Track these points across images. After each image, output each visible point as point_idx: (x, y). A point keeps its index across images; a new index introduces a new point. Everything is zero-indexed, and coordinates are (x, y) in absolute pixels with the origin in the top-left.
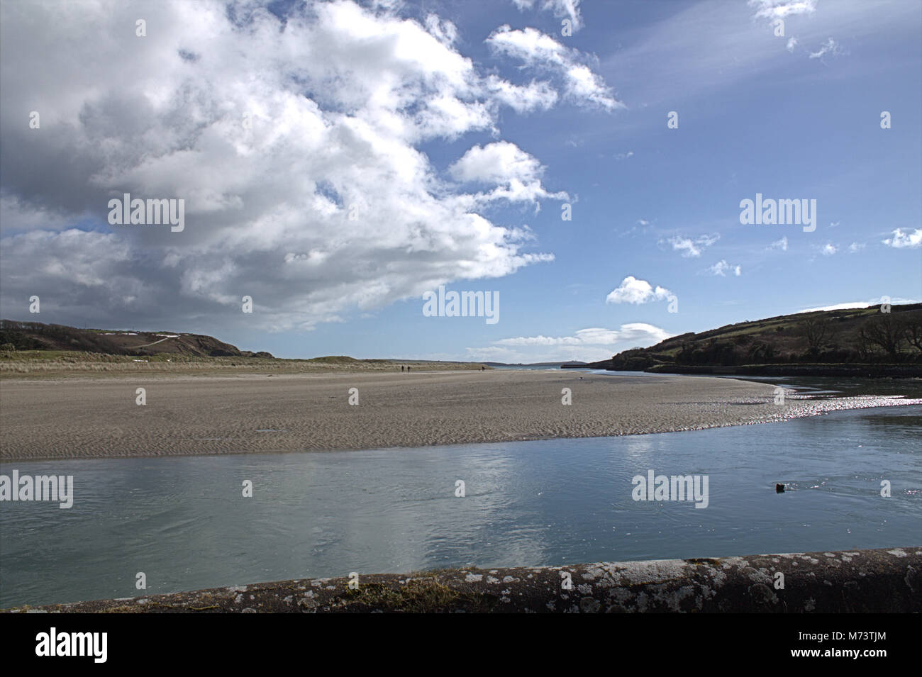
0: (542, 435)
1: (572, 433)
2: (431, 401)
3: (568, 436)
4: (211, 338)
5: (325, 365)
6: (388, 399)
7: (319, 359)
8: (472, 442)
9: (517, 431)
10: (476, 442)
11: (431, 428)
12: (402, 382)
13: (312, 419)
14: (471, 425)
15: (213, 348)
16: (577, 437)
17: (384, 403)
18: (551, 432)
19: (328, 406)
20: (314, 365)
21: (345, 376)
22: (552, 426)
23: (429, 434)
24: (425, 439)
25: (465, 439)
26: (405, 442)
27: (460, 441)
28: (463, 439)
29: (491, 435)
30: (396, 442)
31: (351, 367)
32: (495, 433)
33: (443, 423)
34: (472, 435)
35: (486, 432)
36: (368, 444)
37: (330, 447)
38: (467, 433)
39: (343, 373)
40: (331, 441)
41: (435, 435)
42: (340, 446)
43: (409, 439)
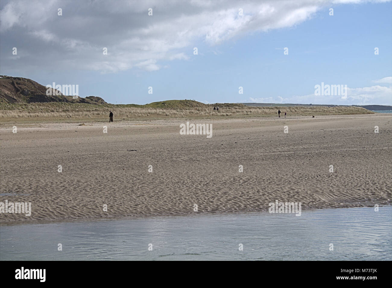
0: (369, 200)
4: (29, 80)
7: (157, 103)
15: (32, 93)
18: (385, 196)
23: (213, 197)
24: (204, 204)
25: (259, 204)
26: (175, 209)
27: (251, 206)
28: (255, 204)
29: (296, 200)
30: (163, 208)
31: (190, 113)
32: (303, 197)
33: (245, 182)
34: (270, 199)
35: (292, 195)
36: (123, 211)
37: (72, 216)
38: (264, 197)
39: (176, 121)
40: (75, 208)
41: (220, 198)
42: (85, 215)
43: (181, 204)
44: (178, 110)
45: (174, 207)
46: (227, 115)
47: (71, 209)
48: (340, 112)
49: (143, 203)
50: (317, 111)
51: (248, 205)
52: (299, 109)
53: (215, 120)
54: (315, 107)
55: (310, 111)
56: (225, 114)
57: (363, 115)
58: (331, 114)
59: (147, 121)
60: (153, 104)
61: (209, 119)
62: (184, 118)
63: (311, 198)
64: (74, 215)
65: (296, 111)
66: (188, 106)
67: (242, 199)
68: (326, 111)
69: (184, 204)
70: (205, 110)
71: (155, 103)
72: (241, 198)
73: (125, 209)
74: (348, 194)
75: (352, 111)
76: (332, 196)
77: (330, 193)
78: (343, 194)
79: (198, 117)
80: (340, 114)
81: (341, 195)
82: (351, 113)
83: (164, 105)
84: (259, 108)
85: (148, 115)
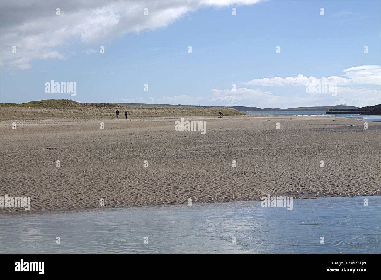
0: (302, 193)
1: (339, 190)
2: (170, 153)
3: (334, 194)
5: (43, 110)
6: (117, 150)
7: (35, 103)
8: (218, 201)
9: (273, 187)
10: (223, 201)
11: (169, 184)
12: (135, 130)
13: (27, 175)
14: (216, 180)
16: (344, 196)
17: (114, 154)
18: (314, 189)
19: (46, 159)
20: (29, 110)
21: (67, 124)
22: (315, 182)
23: (167, 191)
24: (162, 197)
25: (210, 197)
26: (138, 201)
27: (204, 199)
28: (207, 197)
29: (240, 193)
30: (128, 201)
31: (74, 112)
32: (245, 190)
33: (184, 178)
34: (218, 192)
35: (235, 189)
36: (93, 204)
37: (48, 208)
38: (212, 191)
39: (64, 120)
40: (49, 201)
41: (174, 192)
42: (60, 207)
43: (142, 197)
44: (62, 109)
45: (137, 200)
46: (111, 115)
47: (45, 202)
48: (215, 113)
49: (108, 196)
50: (193, 112)
51: (201, 197)
52: (176, 109)
53: (102, 119)
54: (191, 108)
55: (187, 112)
56: (108, 114)
57: (237, 116)
58: (208, 115)
59: (37, 120)
60: (31, 103)
61: (95, 119)
62: (71, 118)
63: (253, 192)
64: (50, 207)
65: (173, 112)
66: (66, 105)
67: (194, 193)
68: (202, 112)
69: (144, 197)
70: (87, 110)
71: (33, 103)
72: (192, 192)
73: (94, 201)
74: (282, 188)
75: (226, 112)
76: (269, 190)
77: (267, 188)
78: (278, 188)
79: (83, 116)
80: (215, 115)
81: (277, 189)
82: (225, 114)
83: (42, 104)
84: (138, 108)
85: (35, 115)
